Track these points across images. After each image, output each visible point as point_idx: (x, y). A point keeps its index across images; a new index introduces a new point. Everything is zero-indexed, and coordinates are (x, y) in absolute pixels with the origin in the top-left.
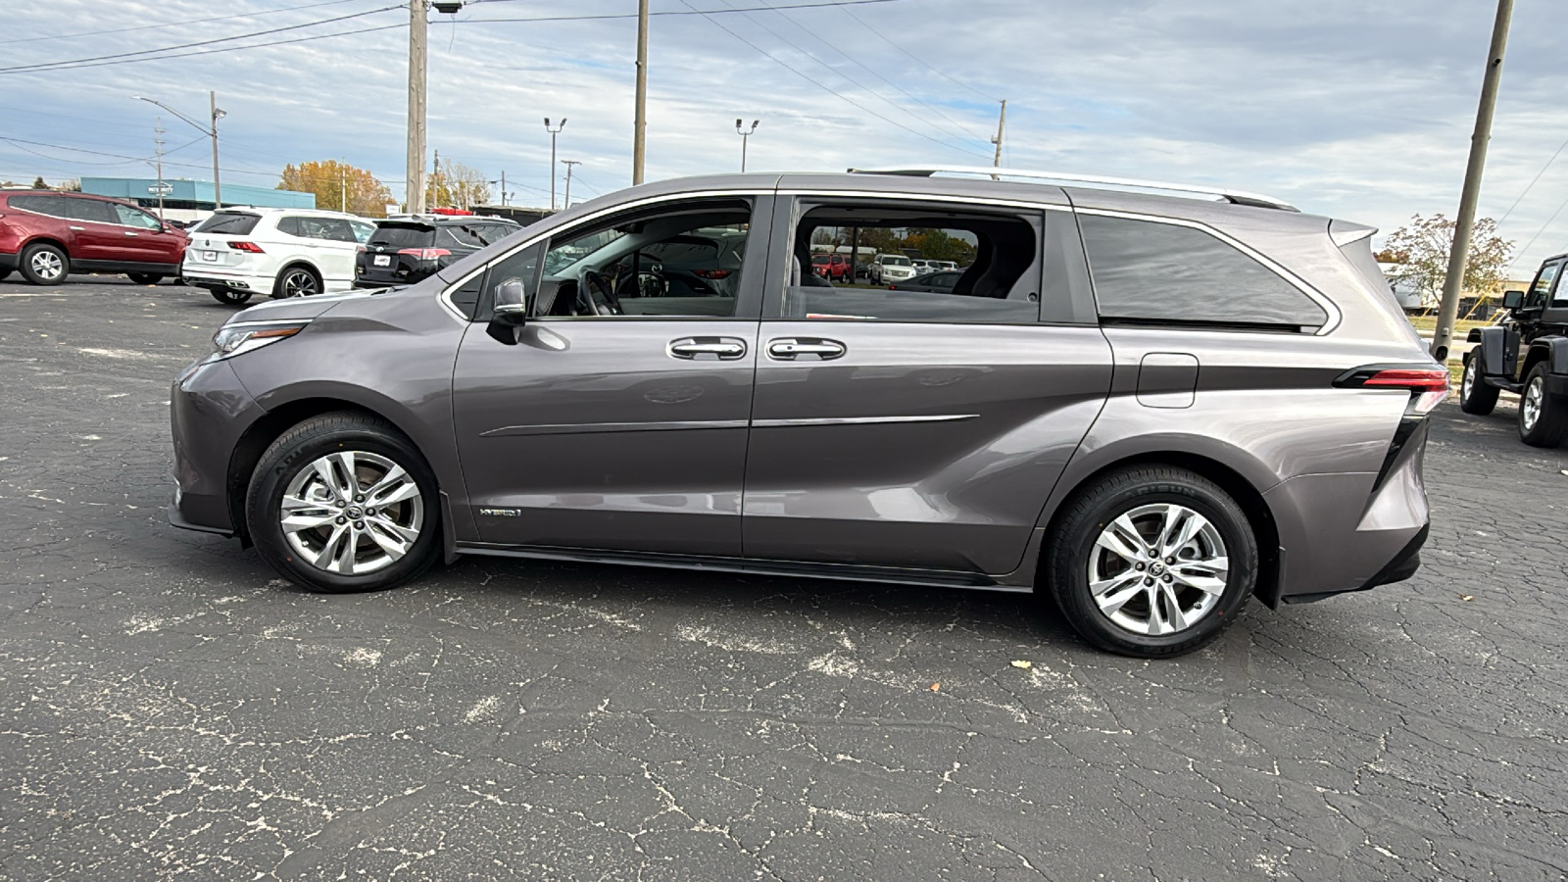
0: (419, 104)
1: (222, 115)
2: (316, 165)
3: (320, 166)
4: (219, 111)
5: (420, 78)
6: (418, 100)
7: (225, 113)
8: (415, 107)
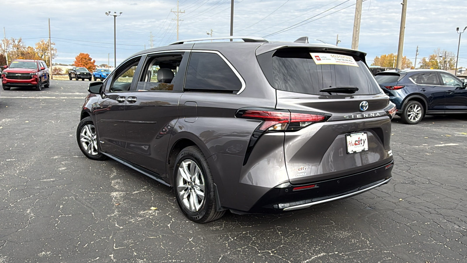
0: (356, 31)
1: (339, 42)
2: (385, 56)
3: (387, 56)
4: (339, 41)
5: (358, 22)
6: (356, 30)
7: (340, 41)
8: (355, 32)
